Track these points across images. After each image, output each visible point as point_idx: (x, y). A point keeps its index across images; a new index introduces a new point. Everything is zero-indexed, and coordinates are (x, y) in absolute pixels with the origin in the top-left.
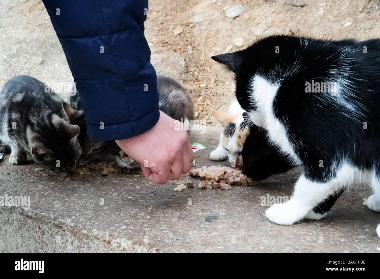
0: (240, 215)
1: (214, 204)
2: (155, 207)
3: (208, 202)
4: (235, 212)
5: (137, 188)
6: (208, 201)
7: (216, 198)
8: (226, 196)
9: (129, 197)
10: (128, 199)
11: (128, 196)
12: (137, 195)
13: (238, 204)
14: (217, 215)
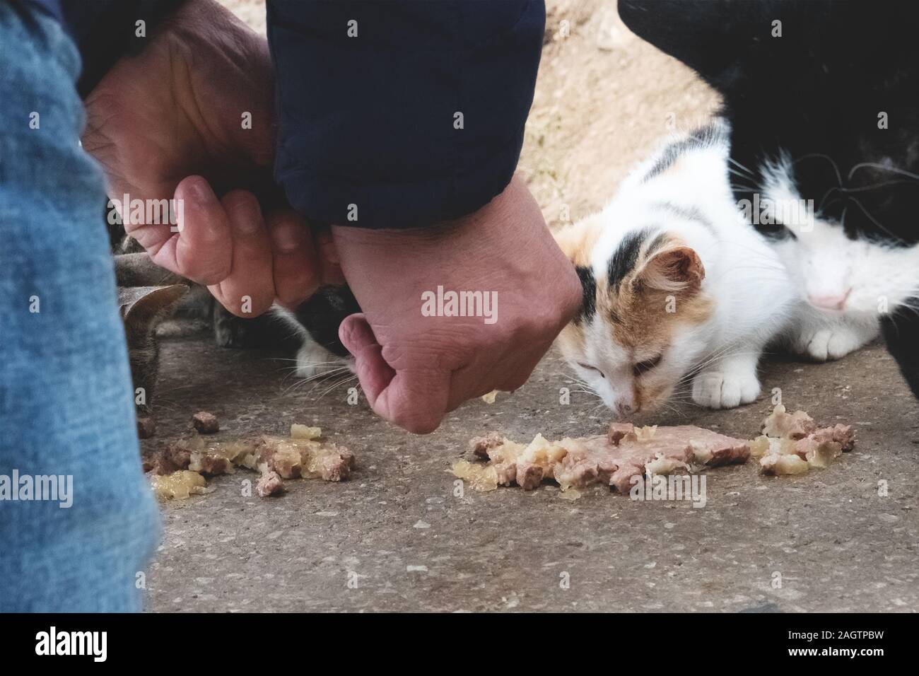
0: (858, 592)
1: (740, 561)
2: (527, 596)
3: (714, 557)
4: (833, 582)
5: (421, 530)
6: (713, 551)
7: (736, 539)
8: (768, 527)
9: (410, 568)
10: (409, 574)
11: (406, 564)
12: (435, 555)
13: (829, 554)
14: (771, 601)
